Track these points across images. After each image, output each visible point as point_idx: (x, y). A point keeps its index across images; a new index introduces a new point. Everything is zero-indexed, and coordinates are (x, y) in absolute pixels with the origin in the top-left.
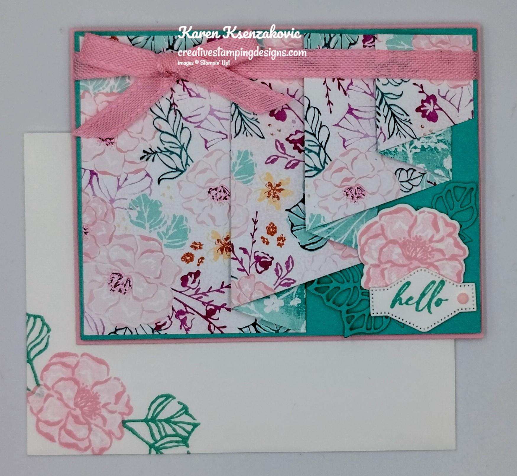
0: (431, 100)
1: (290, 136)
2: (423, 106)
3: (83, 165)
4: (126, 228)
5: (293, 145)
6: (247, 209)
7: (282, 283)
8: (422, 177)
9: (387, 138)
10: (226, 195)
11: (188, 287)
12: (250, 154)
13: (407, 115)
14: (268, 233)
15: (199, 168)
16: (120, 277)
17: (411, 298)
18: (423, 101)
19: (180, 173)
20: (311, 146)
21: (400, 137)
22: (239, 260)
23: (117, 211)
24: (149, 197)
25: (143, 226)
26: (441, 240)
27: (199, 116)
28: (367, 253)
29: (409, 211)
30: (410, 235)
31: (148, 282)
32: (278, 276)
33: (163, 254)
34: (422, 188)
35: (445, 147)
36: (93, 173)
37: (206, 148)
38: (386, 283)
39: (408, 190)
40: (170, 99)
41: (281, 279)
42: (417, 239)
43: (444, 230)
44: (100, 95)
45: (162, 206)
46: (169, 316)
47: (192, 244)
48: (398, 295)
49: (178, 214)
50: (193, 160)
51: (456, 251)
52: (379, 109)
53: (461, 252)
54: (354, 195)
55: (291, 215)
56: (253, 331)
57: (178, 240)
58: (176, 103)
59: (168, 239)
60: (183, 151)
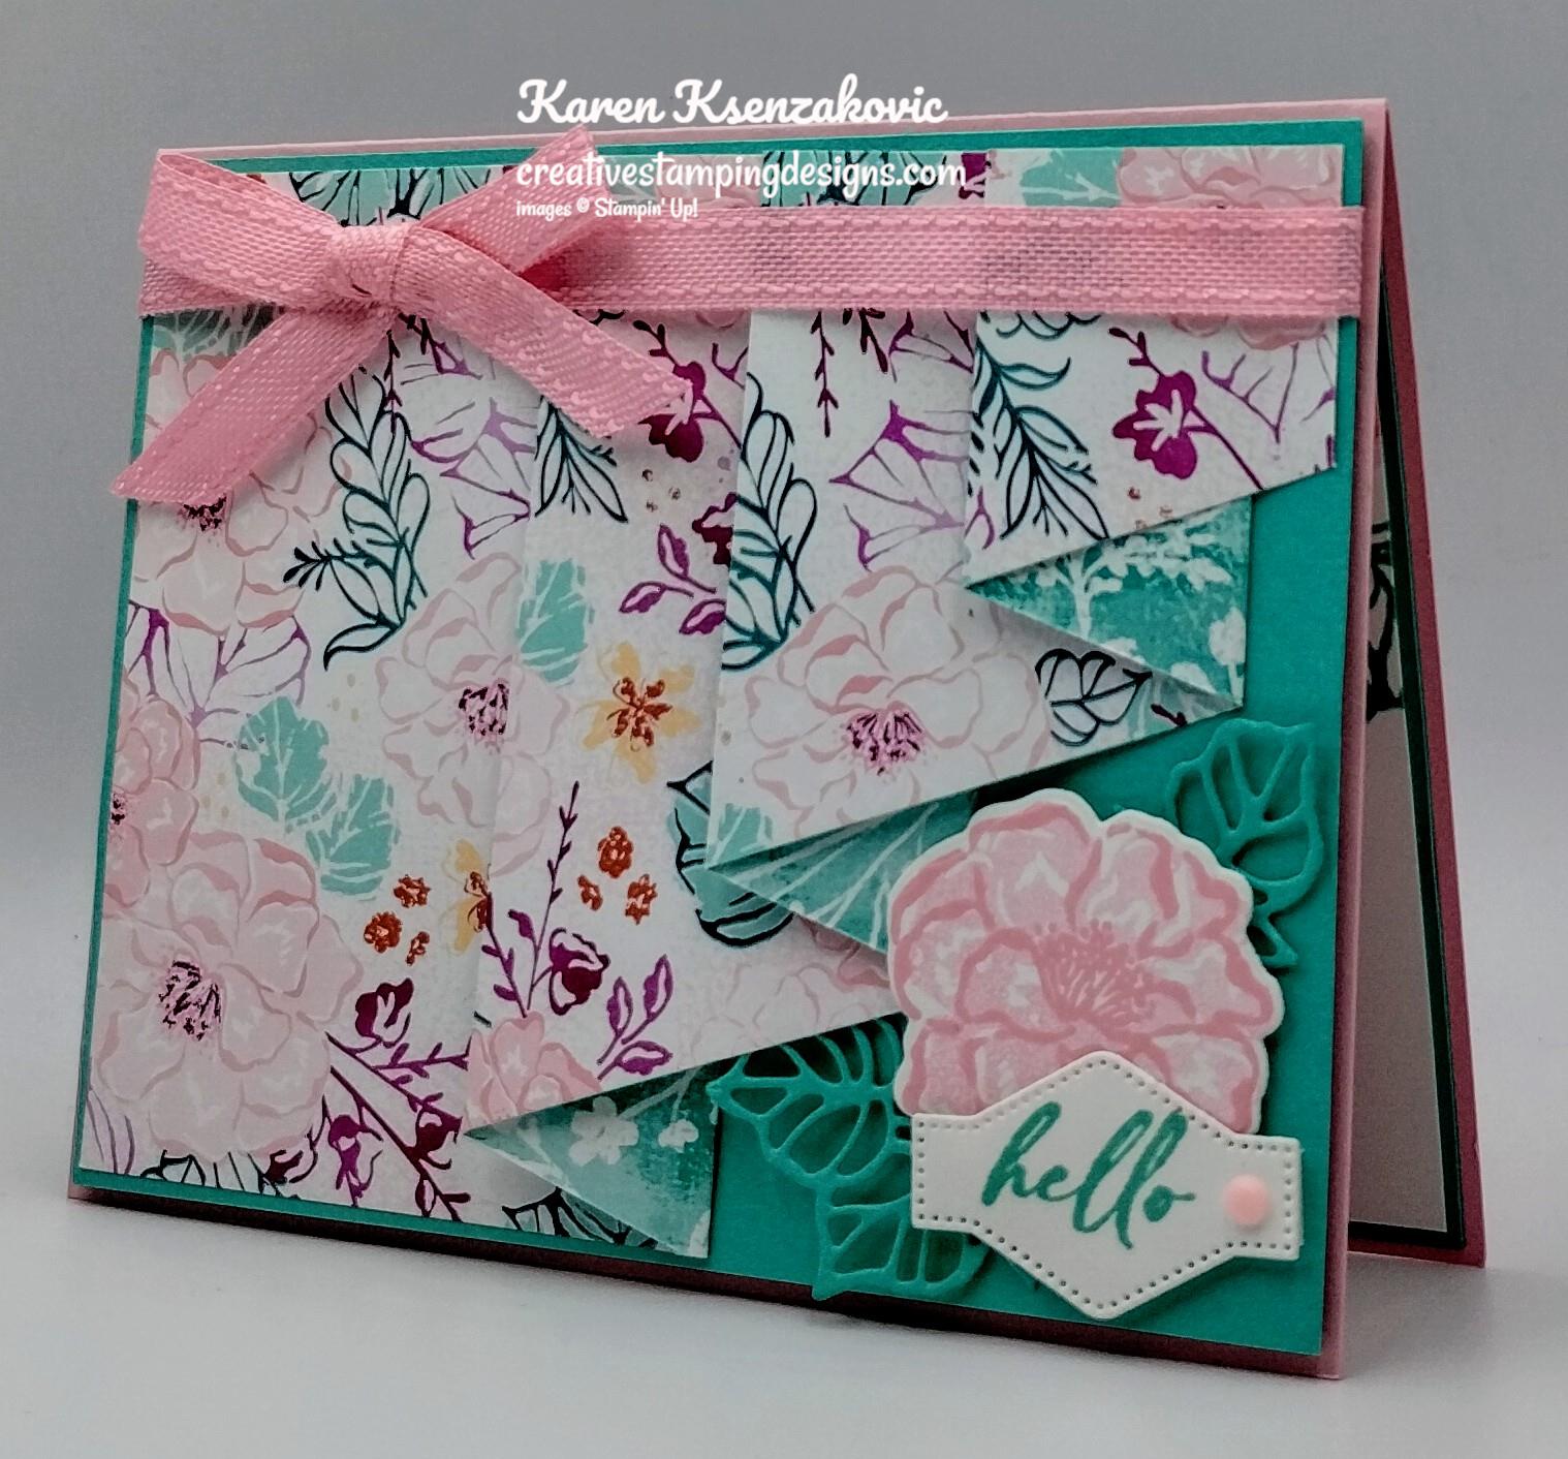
0: (1176, 395)
1: (706, 516)
2: (1142, 415)
3: (135, 592)
4: (225, 813)
5: (713, 547)
6: (547, 773)
7: (626, 1059)
8: (1133, 689)
9: (998, 534)
11: (373, 1036)
12: (576, 574)
13: (1081, 448)
14: (603, 866)
15: (439, 621)
16: (192, 978)
17: (1058, 1174)
18: (1143, 398)
19: (388, 630)
20: (752, 553)
21: (1047, 530)
22: (502, 958)
23: (204, 750)
24: (296, 710)
25: (270, 808)
26: (1180, 949)
27: (457, 437)
28: (917, 973)
29: (1074, 821)
30: (1071, 919)
31: (266, 1005)
32: (615, 1028)
33: (316, 908)
34: (1131, 734)
35: (1220, 575)
36: (156, 620)
37: (468, 547)
38: (974, 1098)
39: (1080, 739)
40: (381, 379)
41: (624, 1042)
42: (1097, 934)
43: (1191, 910)
44: (199, 362)
45: (327, 742)
46: (309, 1136)
47: (398, 885)
48: (1012, 1153)
49: (369, 776)
50: (426, 587)
51: (1234, 998)
52: (980, 424)
53: (1252, 1006)
54: (882, 744)
55: (685, 807)
56: (548, 1228)
57: (361, 865)
58: (398, 394)
59: (334, 859)
60: (403, 556)
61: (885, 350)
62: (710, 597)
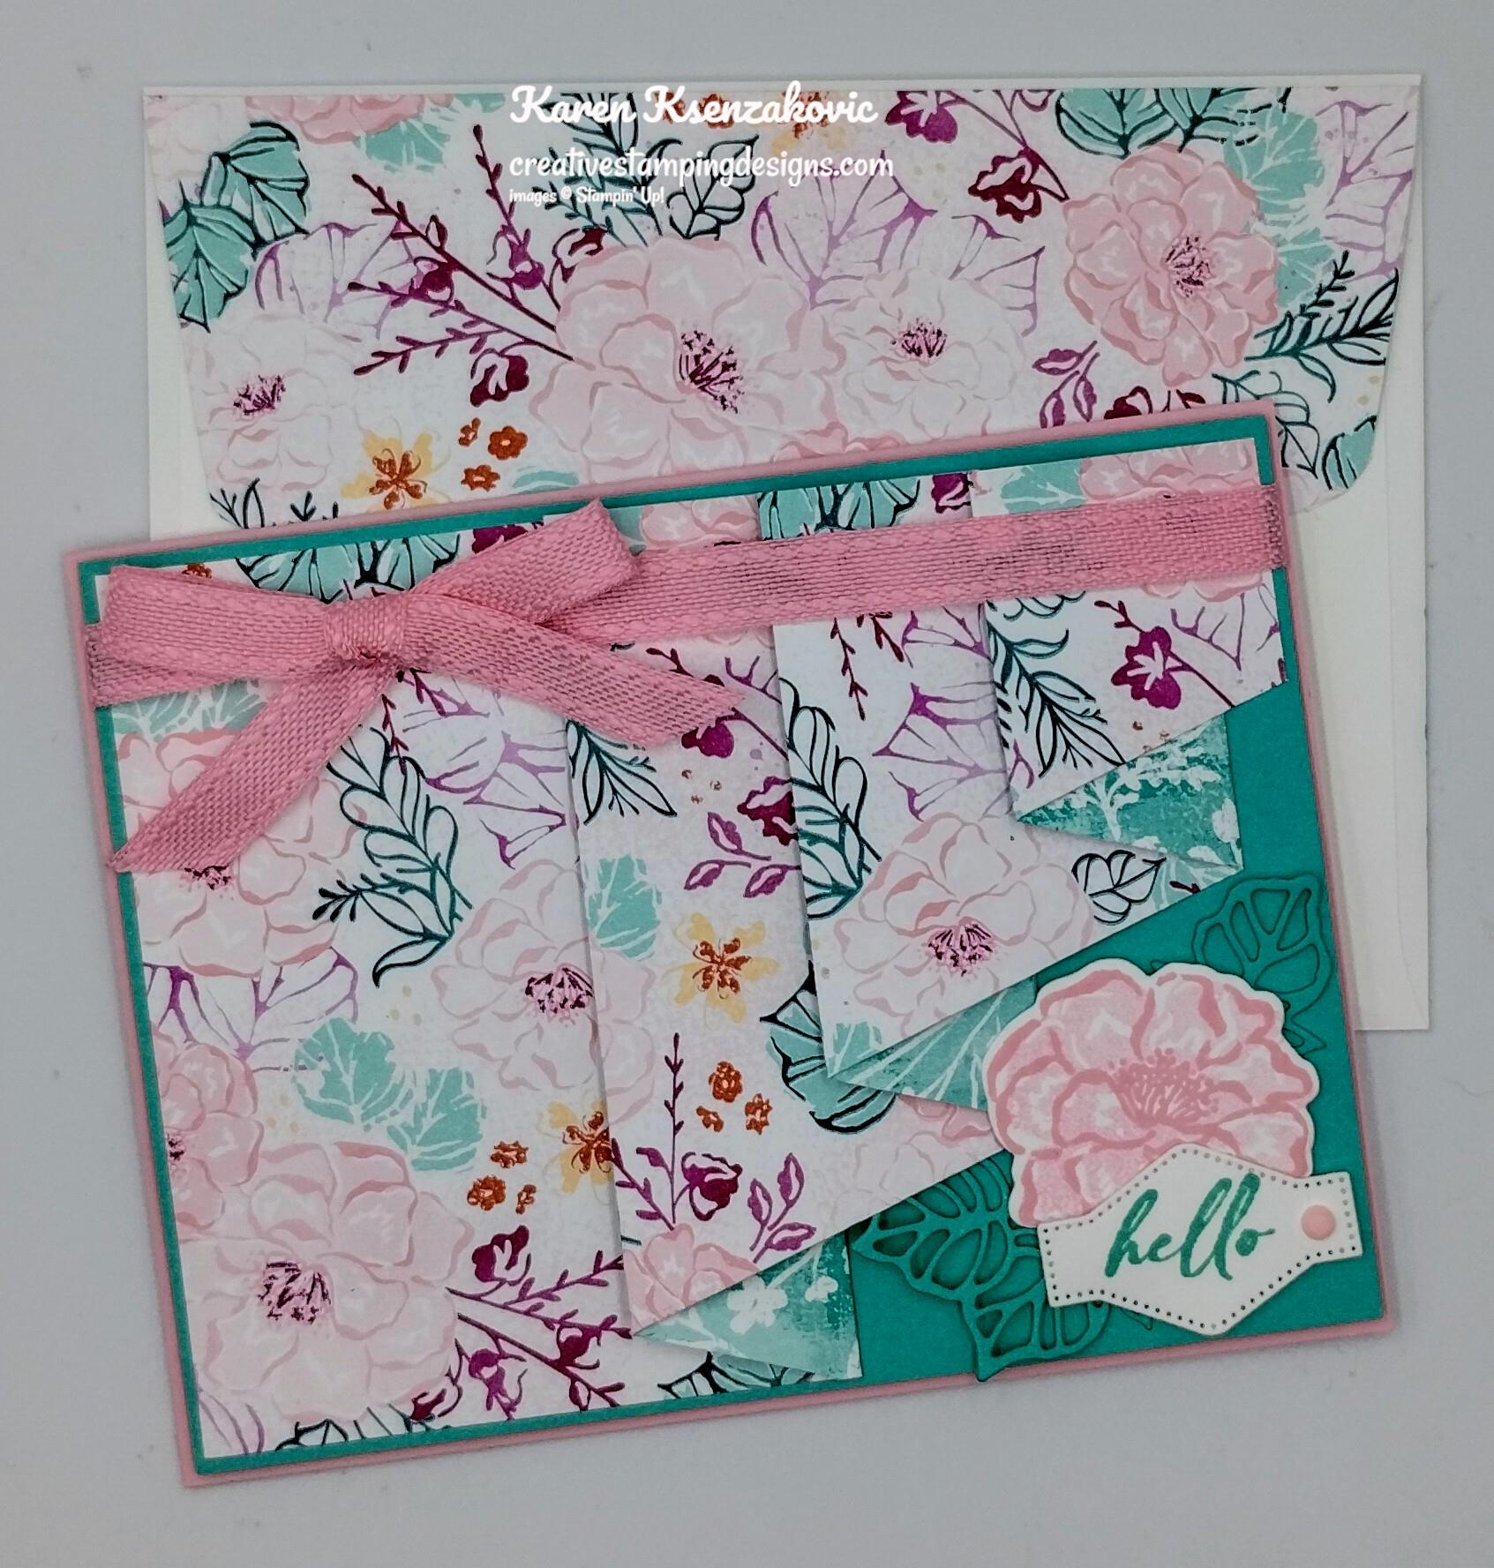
0: (1155, 645)
1: (749, 800)
2: (1132, 665)
3: (147, 955)
4: (294, 1127)
5: (761, 823)
6: (647, 1032)
7: (775, 1241)
8: (1153, 873)
9: (1036, 775)
10: (580, 992)
11: (496, 1279)
12: (636, 867)
13: (1089, 697)
14: (716, 1095)
15: (489, 926)
16: (291, 1274)
17: (1164, 1240)
18: (1130, 652)
19: (435, 943)
20: (816, 823)
21: (1075, 765)
22: (639, 1188)
23: (259, 1079)
24: (350, 1024)
25: (341, 1115)
26: (1233, 1056)
27: (475, 769)
28: (1017, 1120)
29: (1128, 981)
31: (378, 1280)
32: (759, 1220)
33: (412, 1188)
34: (1157, 906)
35: (1211, 776)
36: (177, 976)
37: (506, 860)
38: (1084, 1203)
39: (1119, 917)
40: (381, 730)
41: (770, 1228)
42: (1162, 1060)
43: (1237, 1025)
44: (172, 740)
45: (392, 1048)
46: (449, 1374)
47: (494, 1152)
48: (1124, 1234)
49: (443, 1065)
50: (469, 900)
51: (1282, 1083)
52: (1005, 691)
53: (1296, 1085)
54: (960, 952)
55: (780, 1033)
56: (705, 1390)
57: (449, 1143)
58: (401, 739)
59: (421, 1144)
60: (439, 878)
61: (899, 643)
62: (766, 864)
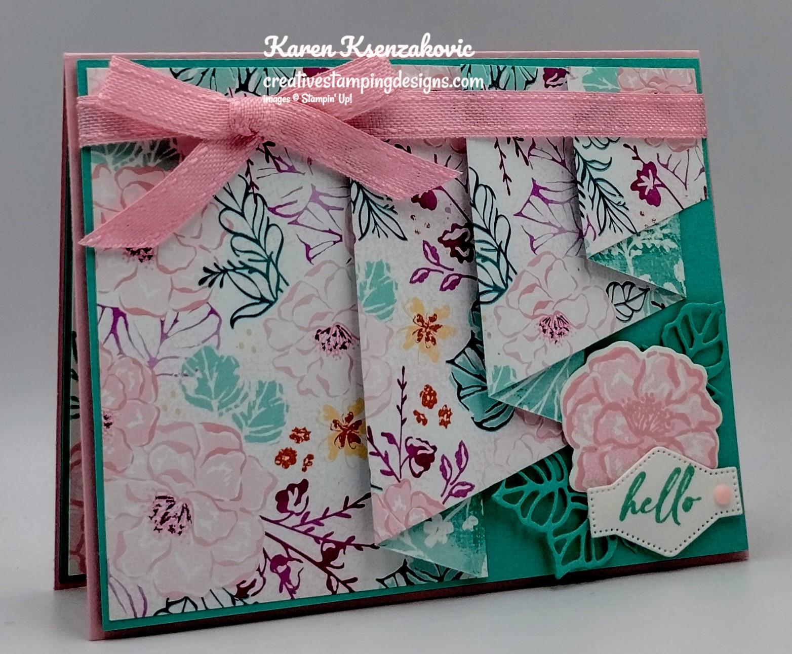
0: (650, 171)
1: (444, 235)
2: (640, 180)
3: (101, 299)
4: (178, 412)
5: (449, 249)
6: (388, 364)
7: (454, 492)
8: (643, 296)
9: (597, 234)
11: (288, 511)
12: (385, 267)
13: (621, 195)
14: (424, 404)
15: (298, 296)
16: (170, 503)
17: (648, 501)
18: (639, 173)
19: (267, 304)
20: (486, 250)
21: (615, 231)
22: (381, 456)
23: (161, 380)
24: (216, 351)
25: (209, 407)
26: (683, 399)
27: (295, 204)
28: (576, 429)
29: (633, 354)
31: (220, 509)
32: (446, 479)
33: (243, 453)
34: (646, 315)
35: (674, 245)
36: (117, 313)
37: (309, 259)
38: (608, 478)
39: (627, 319)
40: (245, 177)
41: (451, 484)
42: (648, 399)
43: (685, 382)
44: (125, 171)
45: (238, 366)
46: (259, 570)
47: (292, 433)
48: (630, 497)
49: (267, 380)
50: (287, 281)
51: (706, 415)
52: (583, 187)
53: (712, 418)
54: (554, 330)
55: (456, 370)
56: (402, 583)
57: (267, 426)
58: (256, 183)
59: (251, 426)
60: (271, 266)
61: (526, 155)
